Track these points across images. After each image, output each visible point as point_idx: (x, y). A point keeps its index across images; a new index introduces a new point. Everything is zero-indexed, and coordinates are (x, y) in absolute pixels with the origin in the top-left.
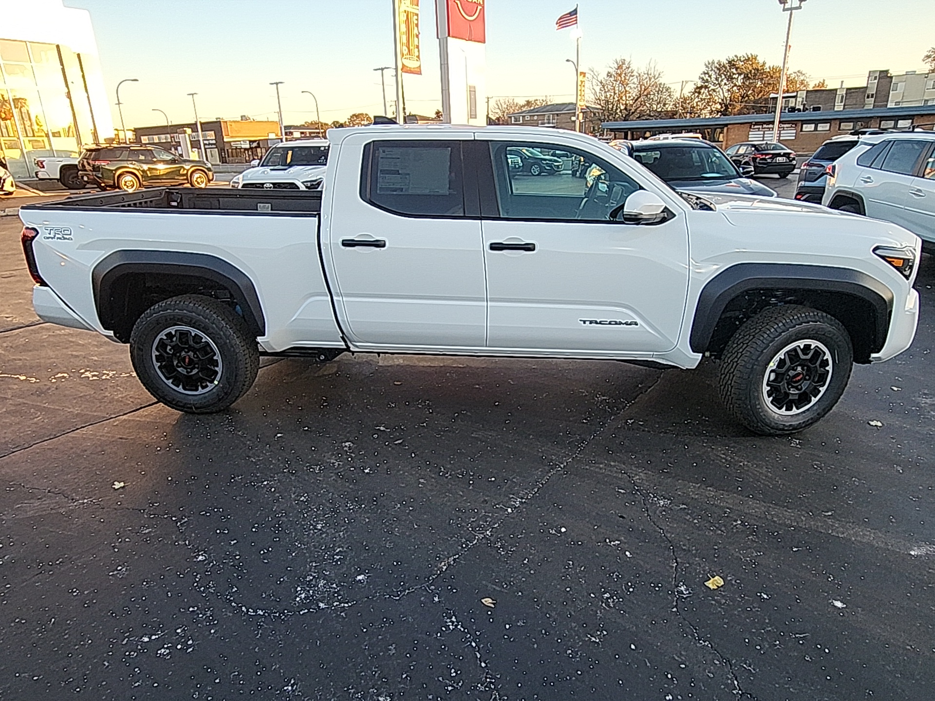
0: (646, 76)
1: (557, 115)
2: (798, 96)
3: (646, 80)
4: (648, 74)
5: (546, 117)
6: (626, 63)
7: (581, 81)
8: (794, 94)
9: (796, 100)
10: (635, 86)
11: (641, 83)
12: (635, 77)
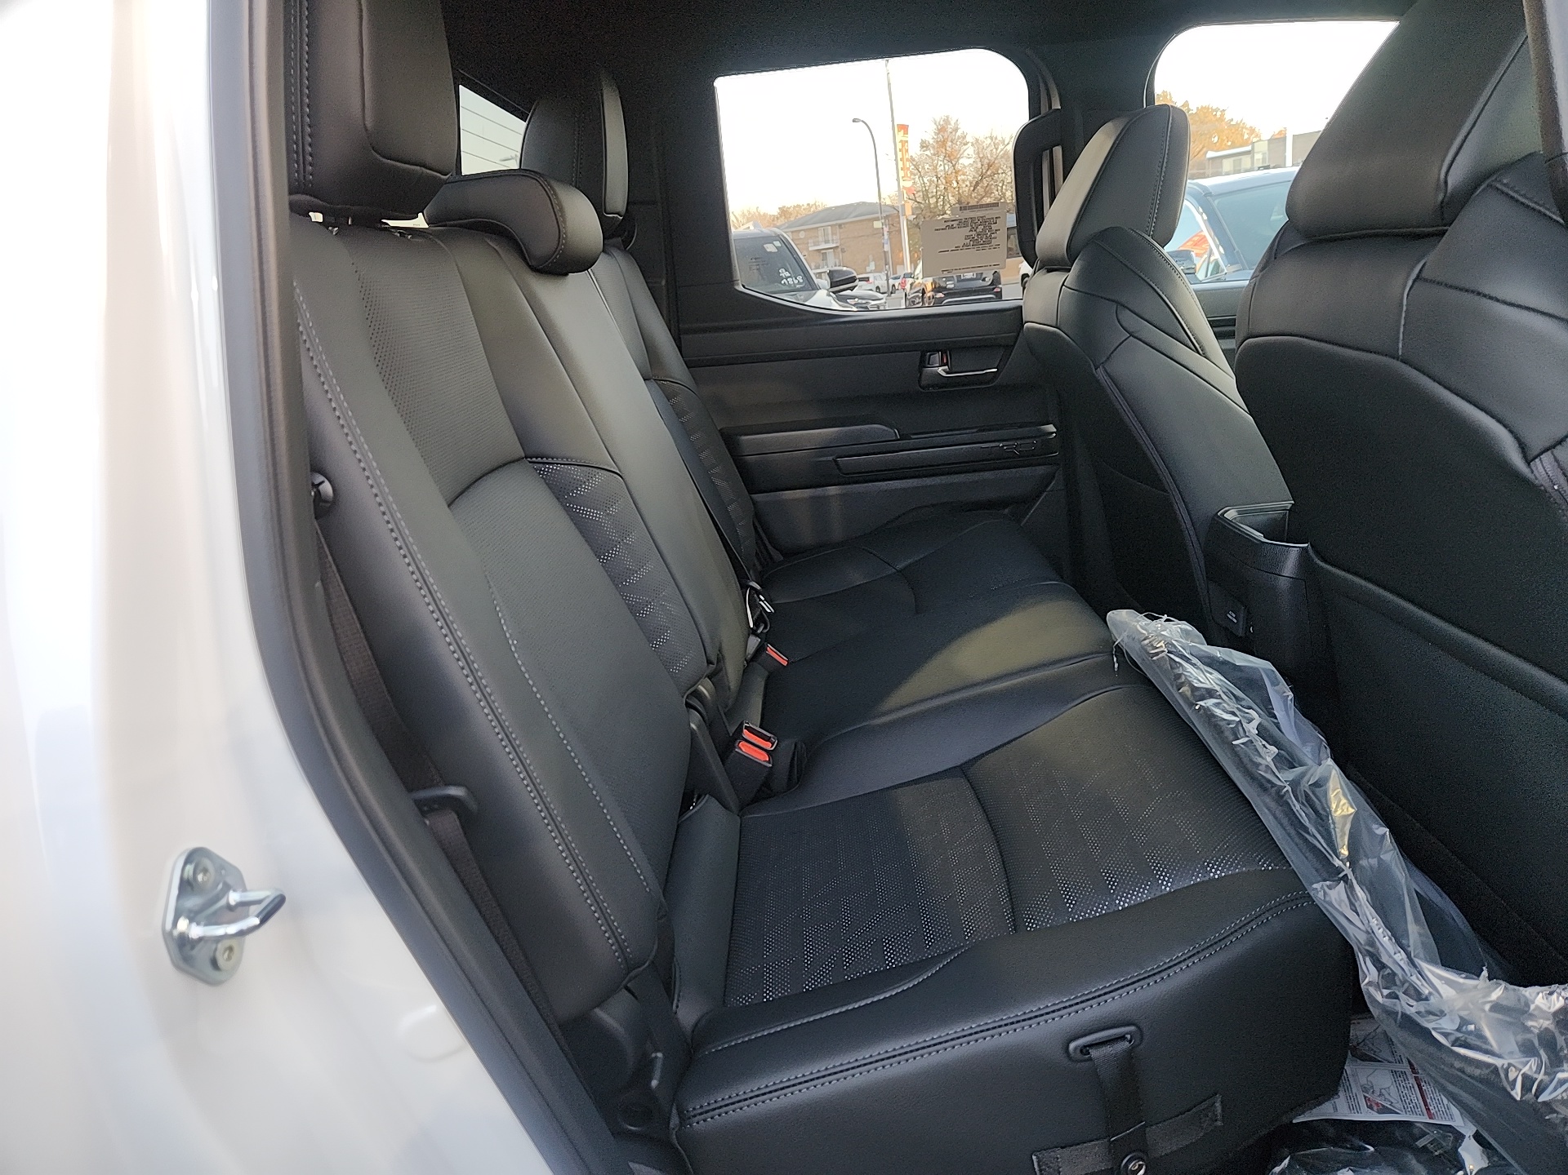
0: (989, 141)
1: (840, 225)
2: (1256, 150)
3: (989, 149)
4: (991, 138)
5: (821, 232)
6: (952, 123)
7: (901, 141)
8: (1249, 148)
9: (1253, 157)
10: (971, 161)
11: (981, 156)
12: (970, 144)
